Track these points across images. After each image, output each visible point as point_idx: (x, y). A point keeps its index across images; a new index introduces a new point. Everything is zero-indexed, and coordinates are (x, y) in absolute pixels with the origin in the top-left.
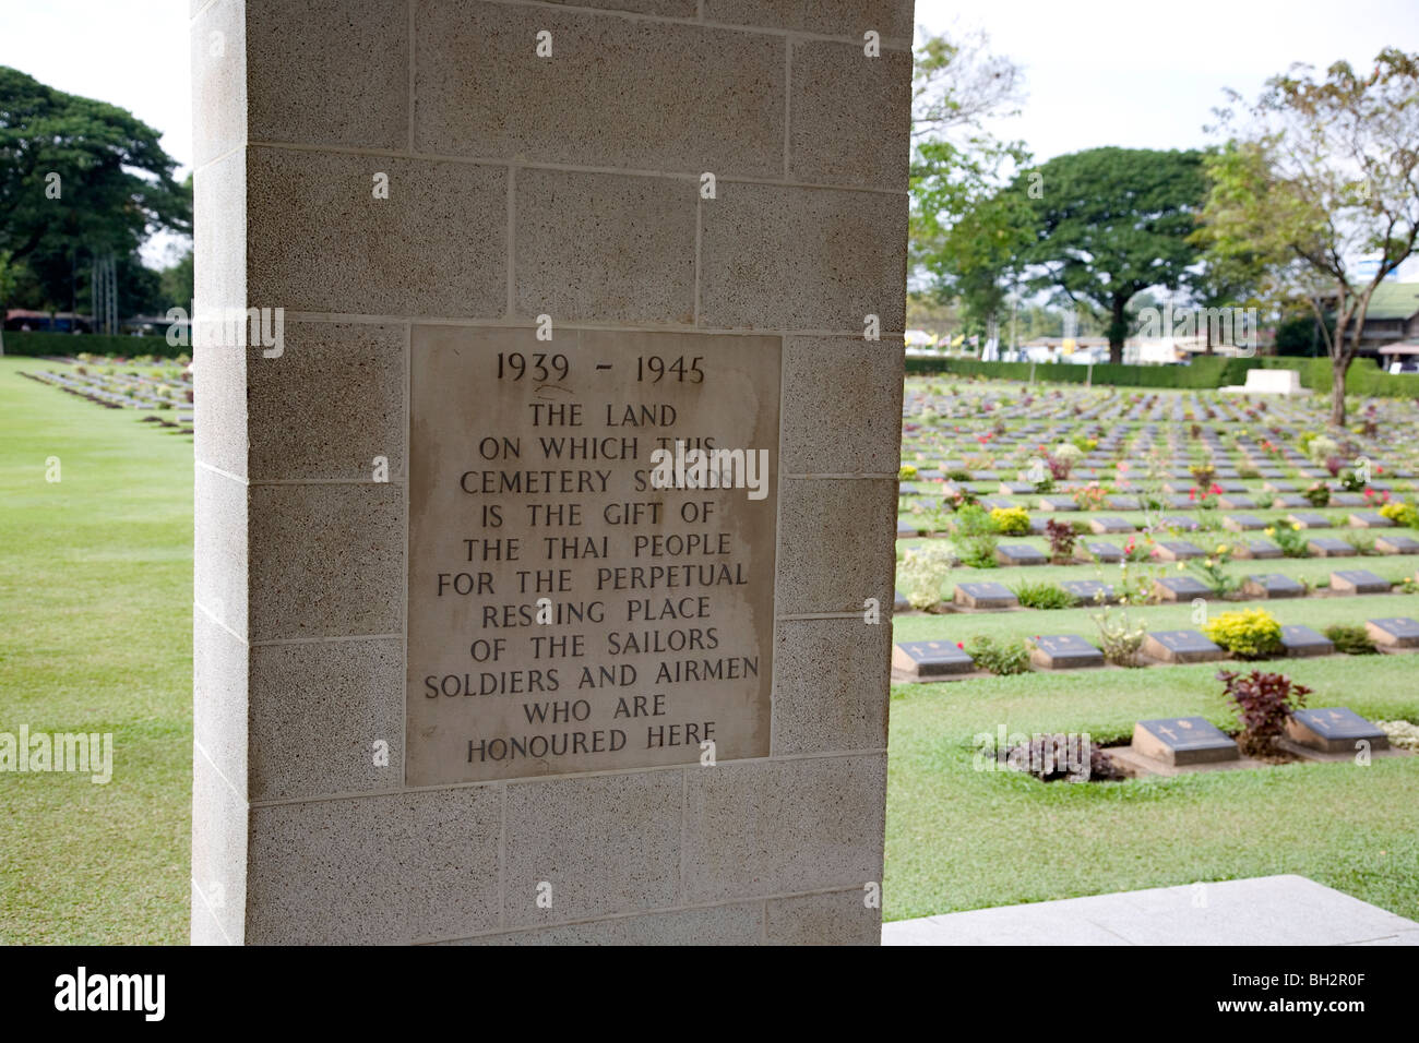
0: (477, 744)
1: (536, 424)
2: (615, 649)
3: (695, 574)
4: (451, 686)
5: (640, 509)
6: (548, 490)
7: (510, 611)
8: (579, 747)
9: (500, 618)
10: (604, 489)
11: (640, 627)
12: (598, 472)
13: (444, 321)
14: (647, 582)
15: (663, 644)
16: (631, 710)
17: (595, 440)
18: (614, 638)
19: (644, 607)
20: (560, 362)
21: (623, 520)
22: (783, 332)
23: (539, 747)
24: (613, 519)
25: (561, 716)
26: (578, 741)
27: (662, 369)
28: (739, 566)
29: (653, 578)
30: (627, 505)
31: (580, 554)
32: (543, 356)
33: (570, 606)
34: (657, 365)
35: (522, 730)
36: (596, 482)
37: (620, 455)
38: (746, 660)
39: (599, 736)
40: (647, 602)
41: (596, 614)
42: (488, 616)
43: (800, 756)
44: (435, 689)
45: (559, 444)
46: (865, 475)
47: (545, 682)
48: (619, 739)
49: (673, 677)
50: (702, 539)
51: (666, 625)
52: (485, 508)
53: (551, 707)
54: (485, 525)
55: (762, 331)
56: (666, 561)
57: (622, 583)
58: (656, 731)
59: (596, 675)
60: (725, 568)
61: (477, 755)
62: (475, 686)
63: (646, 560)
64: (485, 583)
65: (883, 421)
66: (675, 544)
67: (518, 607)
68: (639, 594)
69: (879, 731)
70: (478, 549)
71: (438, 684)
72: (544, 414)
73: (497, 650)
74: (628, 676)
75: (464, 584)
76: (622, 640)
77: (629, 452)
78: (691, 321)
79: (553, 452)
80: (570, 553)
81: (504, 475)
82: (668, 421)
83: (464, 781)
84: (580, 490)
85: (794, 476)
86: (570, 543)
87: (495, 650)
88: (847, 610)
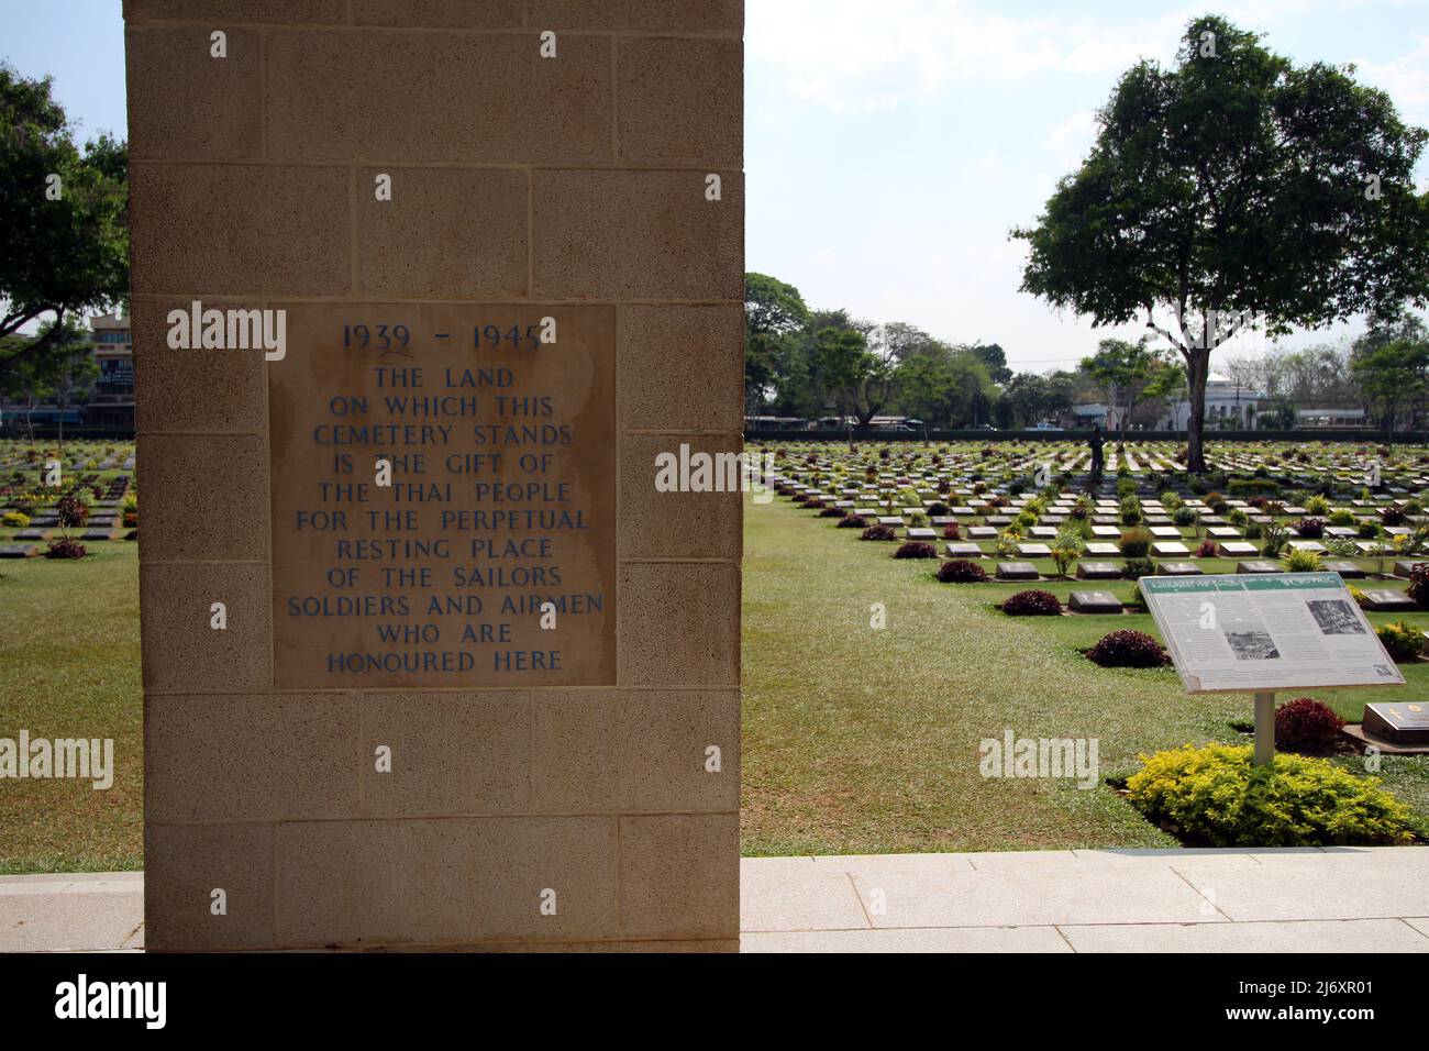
0: (337, 657)
1: (381, 385)
2: (461, 582)
3: (535, 519)
4: (312, 606)
5: (480, 459)
6: (393, 443)
7: (362, 545)
8: (430, 666)
9: (353, 550)
10: (445, 441)
11: (483, 563)
12: (440, 427)
13: (297, 299)
14: (489, 523)
15: (506, 579)
16: (478, 635)
17: (436, 400)
18: (460, 572)
19: (487, 546)
20: (401, 332)
21: (464, 469)
22: (616, 300)
23: (393, 663)
24: (455, 467)
25: (412, 637)
26: (428, 660)
27: (498, 337)
28: (579, 513)
29: (495, 521)
30: (468, 457)
31: (425, 497)
32: (385, 328)
33: (418, 543)
34: (492, 333)
35: (375, 646)
36: (438, 436)
37: (459, 412)
38: (590, 598)
39: (448, 657)
40: (491, 541)
41: (442, 549)
42: (342, 549)
43: (649, 687)
44: (297, 610)
45: (402, 402)
46: (706, 431)
47: (396, 607)
48: (467, 661)
49: (518, 608)
50: (542, 487)
51: (509, 564)
52: (337, 458)
53: (403, 629)
54: (337, 470)
55: (595, 301)
56: (507, 507)
57: (465, 524)
58: (502, 655)
59: (444, 605)
60: (565, 514)
61: (337, 666)
62: (333, 608)
63: (487, 505)
64: (338, 520)
65: (723, 381)
66: (515, 491)
67: (369, 542)
68: (484, 535)
69: (729, 669)
70: (331, 491)
71: (299, 604)
72: (387, 377)
73: (351, 577)
74: (474, 606)
75: (320, 521)
76: (467, 574)
77: (469, 411)
78: (524, 294)
79: (397, 409)
80: (415, 497)
81: (353, 430)
82: (504, 382)
83: (326, 687)
84: (424, 442)
85: (632, 431)
86: (416, 487)
87: (350, 577)
88: (692, 555)
